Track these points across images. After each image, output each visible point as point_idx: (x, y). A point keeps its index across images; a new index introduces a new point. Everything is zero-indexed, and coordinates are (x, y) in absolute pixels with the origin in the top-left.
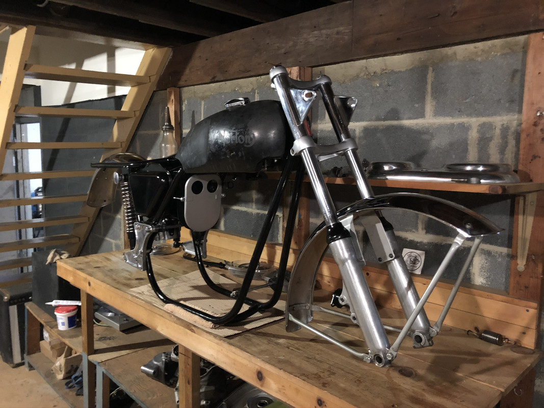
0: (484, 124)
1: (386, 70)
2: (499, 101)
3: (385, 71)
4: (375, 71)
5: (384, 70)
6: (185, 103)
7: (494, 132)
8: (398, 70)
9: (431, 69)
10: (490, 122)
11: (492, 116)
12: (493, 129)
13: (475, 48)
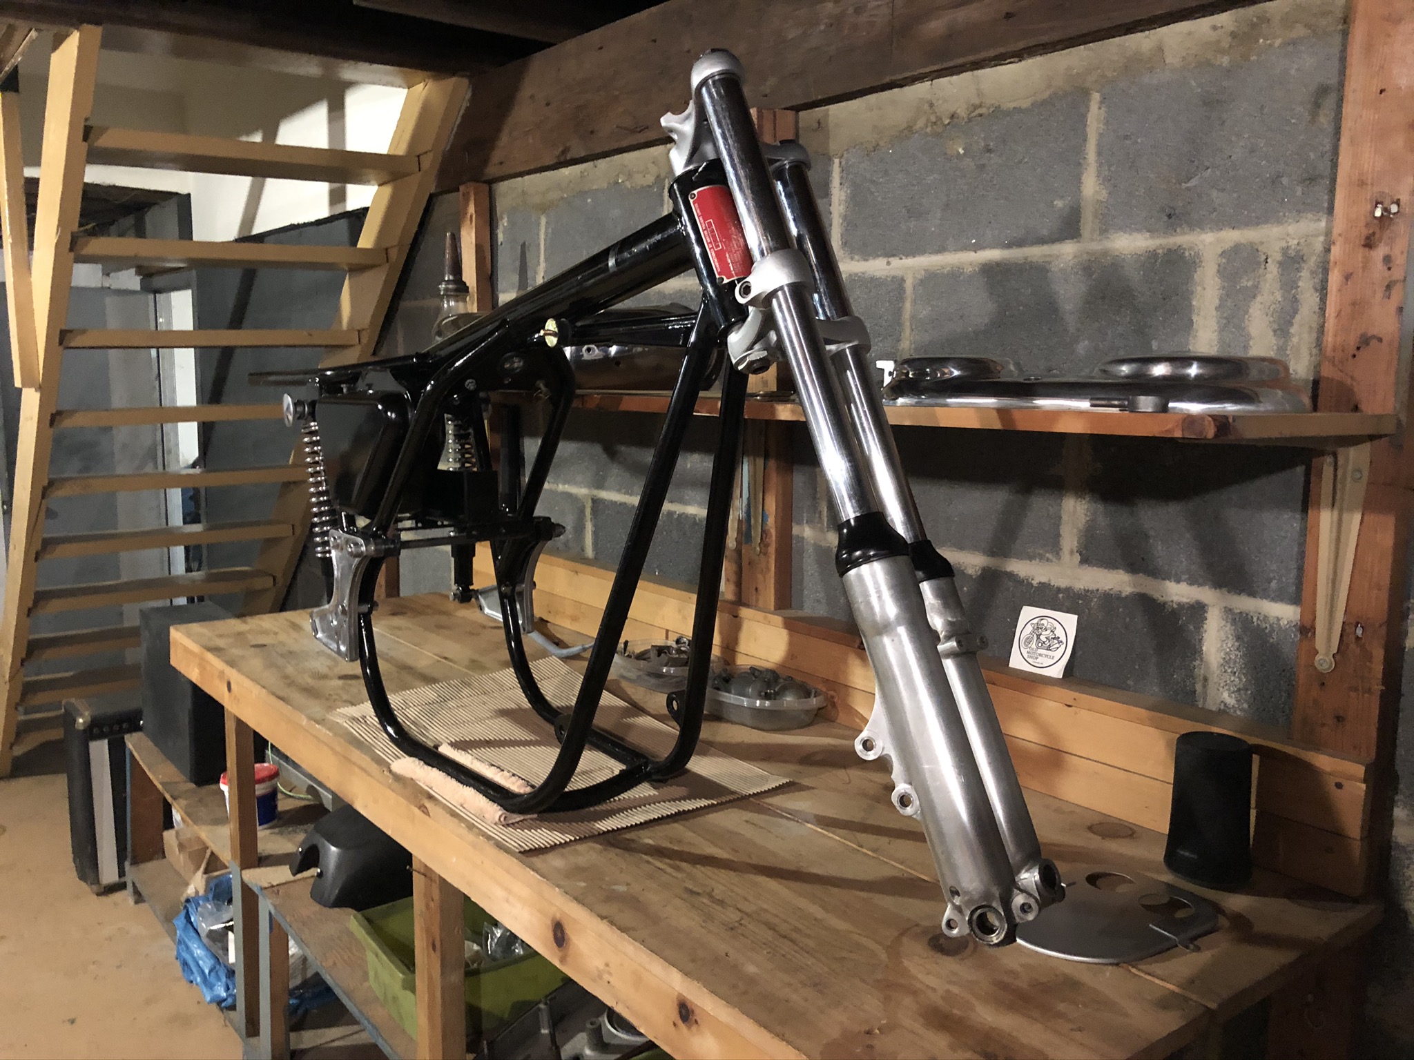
0: (1237, 248)
1: (980, 106)
2: (1275, 180)
3: (979, 111)
4: (952, 110)
5: (975, 107)
6: (503, 223)
7: (1261, 271)
8: (1012, 105)
9: (1096, 97)
10: (1251, 243)
11: (1258, 224)
12: (1259, 263)
13: (1215, 28)
